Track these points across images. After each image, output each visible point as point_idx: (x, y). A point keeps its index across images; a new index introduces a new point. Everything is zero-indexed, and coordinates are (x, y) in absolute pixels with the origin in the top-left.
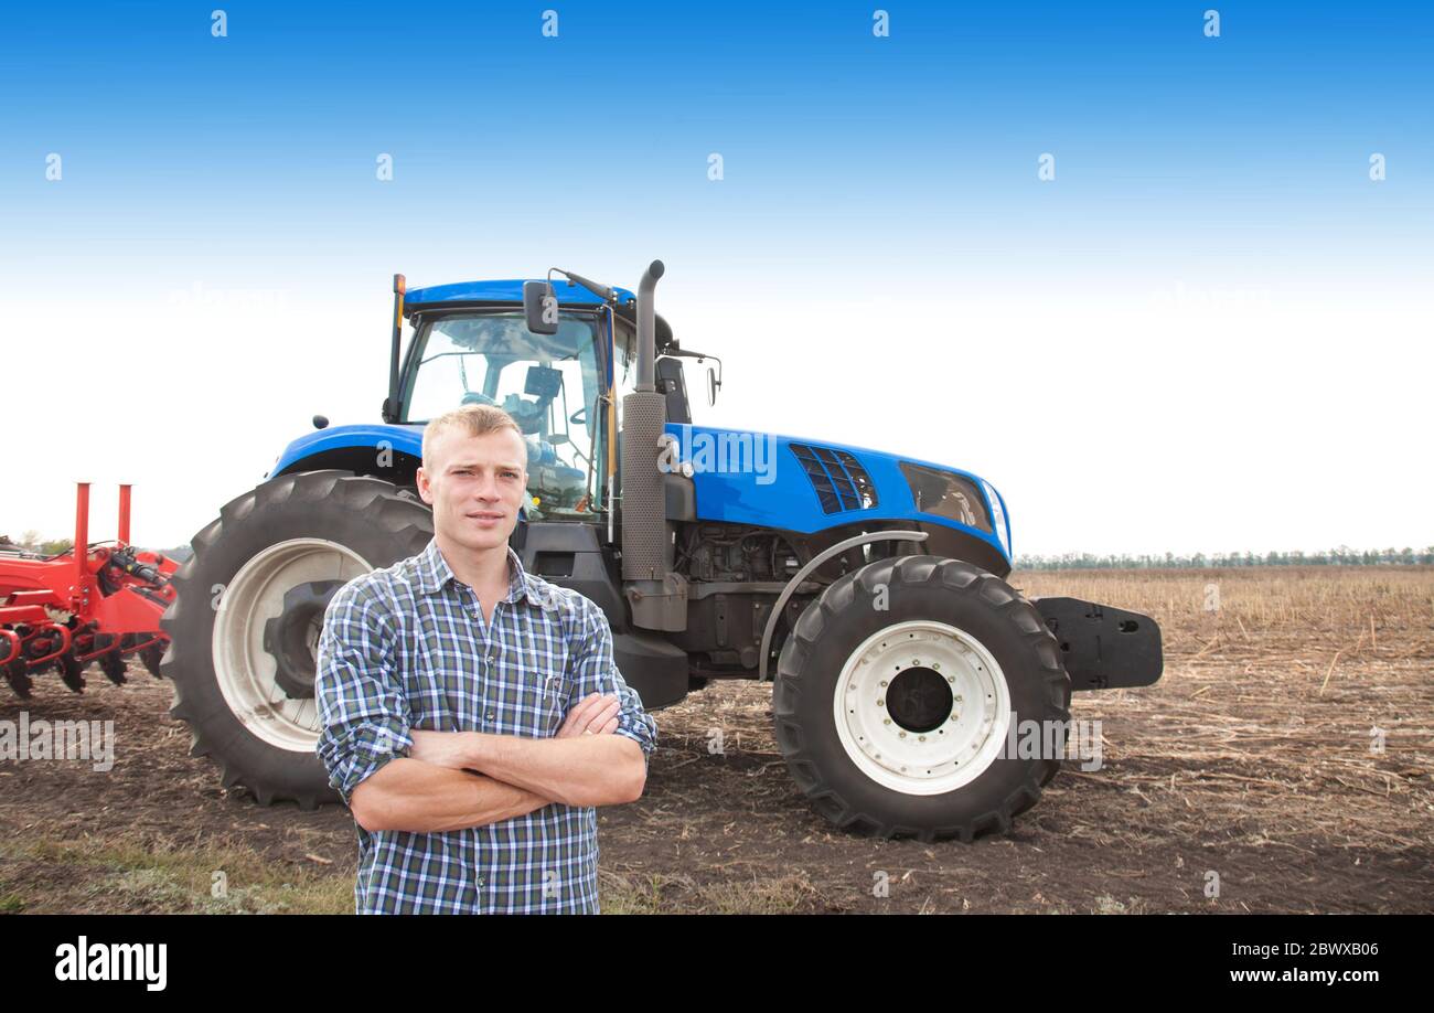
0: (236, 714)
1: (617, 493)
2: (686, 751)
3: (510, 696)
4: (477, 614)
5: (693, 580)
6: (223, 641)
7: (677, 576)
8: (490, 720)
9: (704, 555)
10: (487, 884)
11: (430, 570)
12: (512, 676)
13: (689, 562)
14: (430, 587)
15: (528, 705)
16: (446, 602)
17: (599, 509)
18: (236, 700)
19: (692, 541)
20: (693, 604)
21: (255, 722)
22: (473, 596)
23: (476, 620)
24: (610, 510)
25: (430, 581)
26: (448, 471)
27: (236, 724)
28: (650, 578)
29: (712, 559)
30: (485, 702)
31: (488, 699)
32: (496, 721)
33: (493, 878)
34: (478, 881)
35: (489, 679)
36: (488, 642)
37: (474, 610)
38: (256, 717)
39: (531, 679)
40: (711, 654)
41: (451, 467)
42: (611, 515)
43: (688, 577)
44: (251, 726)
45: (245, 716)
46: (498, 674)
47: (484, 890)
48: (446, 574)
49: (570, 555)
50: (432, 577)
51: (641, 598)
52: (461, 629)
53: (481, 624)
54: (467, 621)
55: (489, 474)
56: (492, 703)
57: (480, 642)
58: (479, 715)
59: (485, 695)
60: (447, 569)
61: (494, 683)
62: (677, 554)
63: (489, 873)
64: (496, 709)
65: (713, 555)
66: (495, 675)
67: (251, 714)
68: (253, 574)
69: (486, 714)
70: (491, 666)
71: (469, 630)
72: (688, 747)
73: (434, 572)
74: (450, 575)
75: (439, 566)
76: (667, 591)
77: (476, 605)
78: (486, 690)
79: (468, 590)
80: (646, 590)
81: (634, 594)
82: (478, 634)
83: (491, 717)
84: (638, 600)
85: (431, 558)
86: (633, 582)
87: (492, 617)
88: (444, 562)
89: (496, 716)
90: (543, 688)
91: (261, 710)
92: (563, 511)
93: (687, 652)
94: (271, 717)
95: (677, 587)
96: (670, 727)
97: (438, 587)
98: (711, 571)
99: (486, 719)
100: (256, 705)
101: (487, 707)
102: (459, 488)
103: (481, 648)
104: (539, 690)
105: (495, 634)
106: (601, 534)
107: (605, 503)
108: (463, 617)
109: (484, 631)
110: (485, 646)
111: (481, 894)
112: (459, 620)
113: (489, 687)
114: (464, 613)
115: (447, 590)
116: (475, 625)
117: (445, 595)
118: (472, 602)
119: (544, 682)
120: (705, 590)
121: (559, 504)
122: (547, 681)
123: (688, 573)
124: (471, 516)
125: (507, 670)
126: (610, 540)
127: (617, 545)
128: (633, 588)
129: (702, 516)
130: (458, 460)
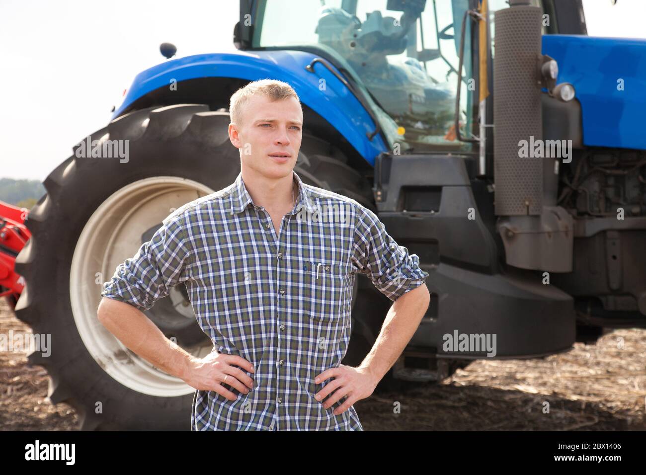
0: (96, 359)
1: (490, 119)
2: (582, 413)
3: (295, 278)
4: (270, 225)
5: (581, 215)
6: (80, 281)
7: (560, 210)
8: (283, 294)
9: (593, 187)
10: (283, 401)
11: (238, 196)
12: (295, 264)
13: (575, 194)
14: (237, 209)
15: (307, 283)
16: (249, 219)
17: (470, 138)
18: (96, 344)
19: (578, 171)
20: (580, 243)
21: (115, 367)
22: (266, 213)
23: (269, 229)
24: (482, 139)
25: (238, 205)
26: (255, 124)
27: (96, 369)
28: (525, 212)
29: (603, 191)
30: (278, 283)
31: (280, 280)
32: (286, 294)
33: (287, 398)
34: (278, 400)
35: (280, 267)
36: (278, 243)
37: (267, 222)
38: (116, 362)
39: (307, 267)
40: (603, 299)
41: (257, 121)
42: (482, 145)
43: (574, 212)
44: (111, 370)
45: (104, 360)
46: (286, 264)
47: (281, 405)
48: (247, 200)
49: (437, 189)
50: (239, 201)
51: (514, 234)
52: (258, 237)
53: (273, 231)
54: (263, 231)
55: (282, 126)
56: (283, 283)
57: (272, 244)
58: (275, 292)
59: (278, 278)
60: (248, 196)
61: (283, 270)
62: (561, 185)
63: (284, 394)
64: (286, 286)
65: (604, 186)
66: (284, 265)
67: (110, 358)
68: (109, 215)
69: (280, 290)
70: (281, 259)
71: (264, 237)
72: (585, 410)
73: (240, 197)
74: (249, 201)
75: (243, 194)
76: (547, 227)
77: (269, 219)
78: (278, 275)
79: (263, 210)
80: (522, 227)
81: (508, 230)
82: (270, 238)
83: (283, 292)
84: (512, 237)
85: (239, 188)
86: (506, 218)
87: (281, 226)
88: (246, 191)
89: (286, 291)
90: (316, 271)
91: (120, 355)
92: (433, 140)
93: (572, 295)
94: (131, 362)
95: (560, 223)
96: (567, 388)
97: (242, 208)
98: (602, 204)
99: (280, 293)
100: (115, 349)
101: (280, 286)
102: (264, 136)
103: (273, 249)
104: (313, 273)
105: (283, 238)
106: (471, 165)
107: (476, 132)
108: (260, 229)
109: (274, 236)
110: (275, 246)
111: (279, 407)
112: (257, 231)
113: (280, 272)
114: (261, 226)
115: (249, 210)
116: (268, 232)
117: (247, 214)
118: (266, 217)
119: (316, 268)
120: (592, 227)
121: (428, 132)
122: (318, 267)
123: (575, 207)
124: (271, 156)
125: (291, 261)
126: (482, 171)
127: (489, 177)
128: (506, 225)
129: (589, 142)
130: (261, 117)
